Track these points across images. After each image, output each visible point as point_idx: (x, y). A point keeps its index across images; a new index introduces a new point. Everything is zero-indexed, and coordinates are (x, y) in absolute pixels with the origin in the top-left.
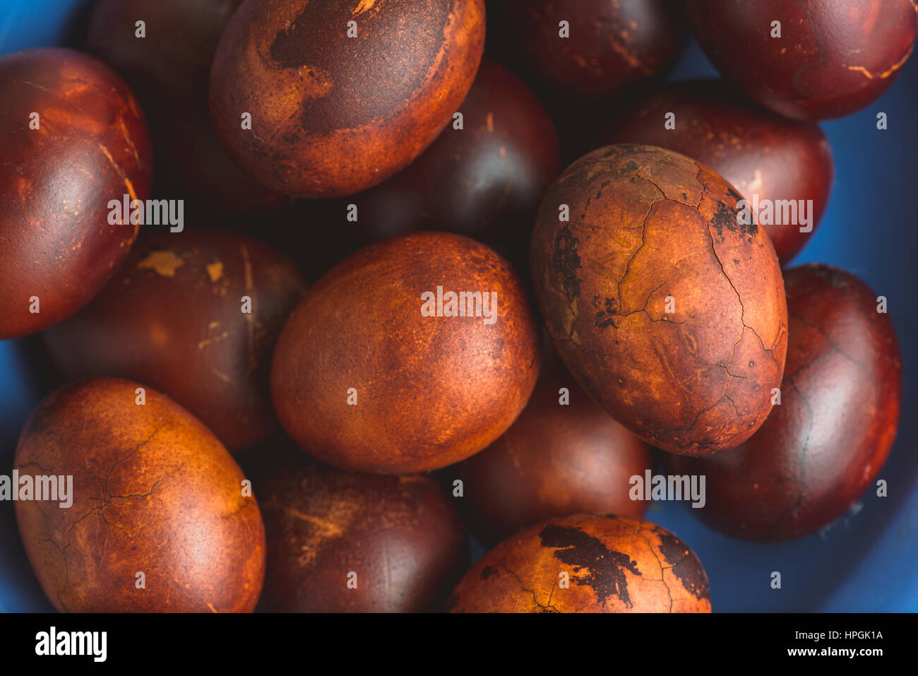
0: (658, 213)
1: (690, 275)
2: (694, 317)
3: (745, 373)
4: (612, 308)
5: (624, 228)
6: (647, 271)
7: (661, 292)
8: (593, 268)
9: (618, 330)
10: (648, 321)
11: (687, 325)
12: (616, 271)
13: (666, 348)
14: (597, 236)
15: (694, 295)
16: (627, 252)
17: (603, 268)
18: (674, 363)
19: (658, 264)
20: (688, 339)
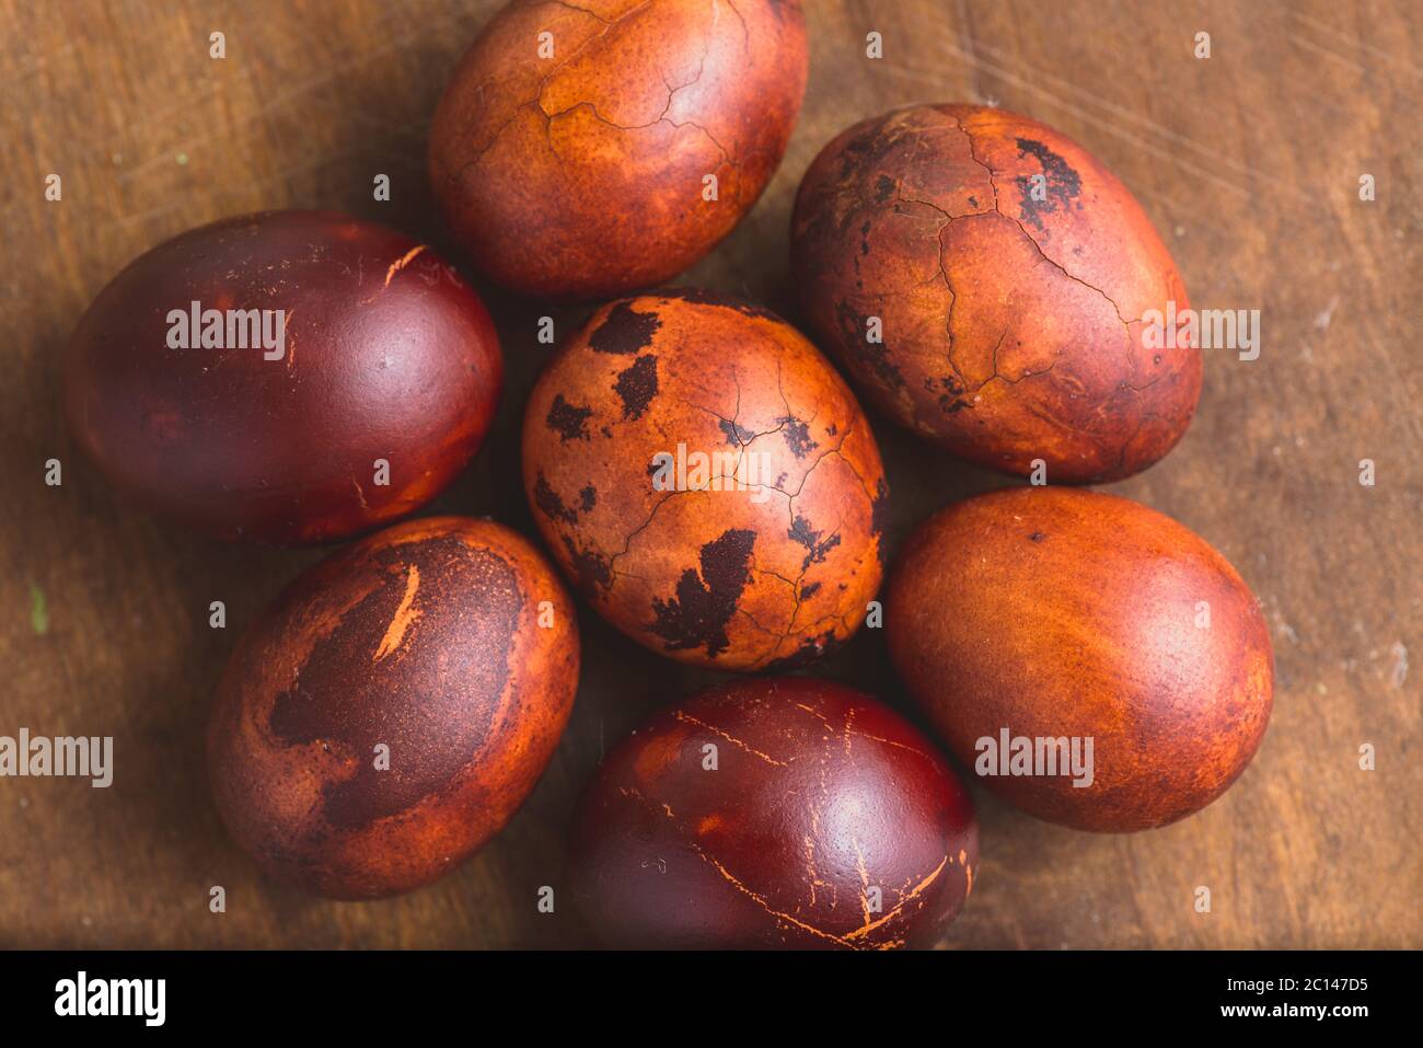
0: (952, 246)
1: (1032, 305)
2: (1061, 354)
3: (1155, 375)
4: (956, 388)
5: (920, 284)
6: (976, 328)
7: (1007, 346)
8: (907, 349)
9: (976, 409)
10: (1008, 385)
11: (1058, 367)
12: (937, 343)
13: (1044, 405)
14: (891, 306)
15: (1049, 327)
16: (939, 315)
17: (919, 344)
18: (1063, 415)
19: (985, 311)
20: (1067, 382)
